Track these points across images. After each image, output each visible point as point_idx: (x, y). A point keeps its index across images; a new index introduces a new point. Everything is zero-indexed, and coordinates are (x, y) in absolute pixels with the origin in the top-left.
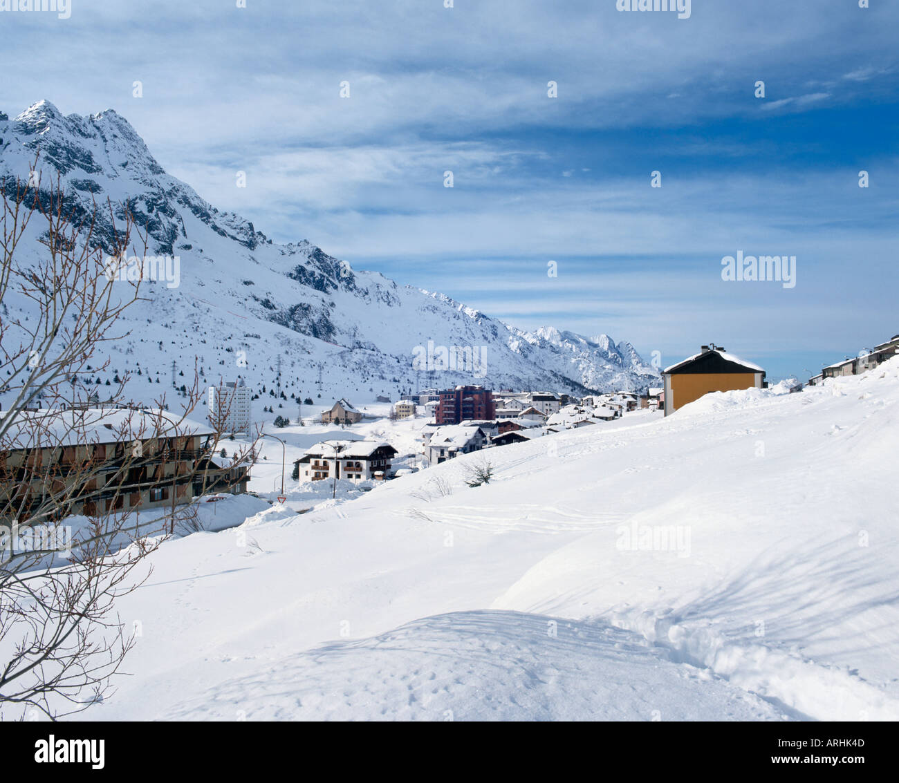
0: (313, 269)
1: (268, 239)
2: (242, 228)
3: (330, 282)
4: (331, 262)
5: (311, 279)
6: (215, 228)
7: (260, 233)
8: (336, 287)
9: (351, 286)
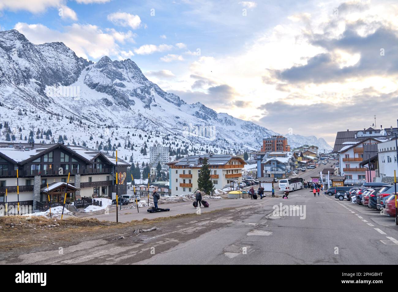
0: (202, 113)
1: (185, 102)
2: (175, 99)
3: (208, 117)
4: (208, 110)
5: (201, 116)
6: (166, 99)
7: (182, 100)
8: (210, 119)
9: (216, 118)
